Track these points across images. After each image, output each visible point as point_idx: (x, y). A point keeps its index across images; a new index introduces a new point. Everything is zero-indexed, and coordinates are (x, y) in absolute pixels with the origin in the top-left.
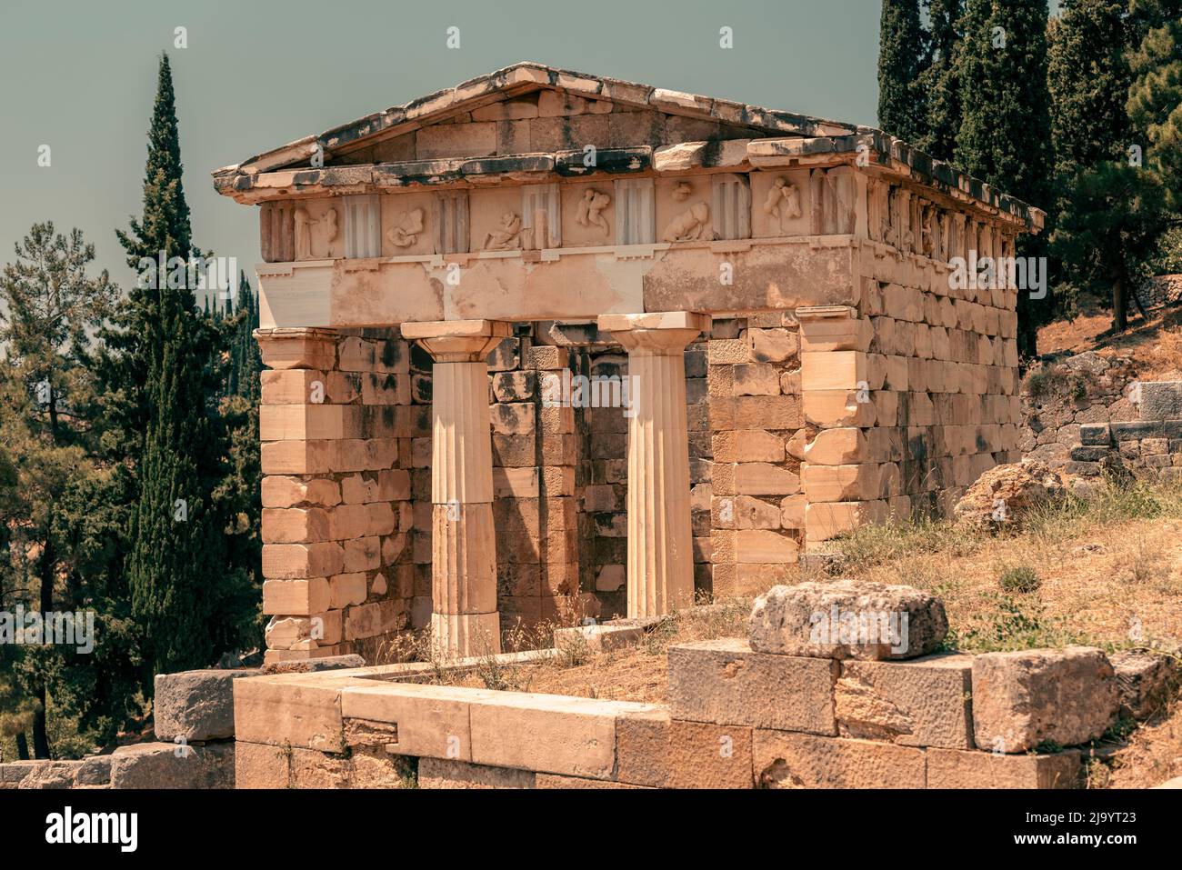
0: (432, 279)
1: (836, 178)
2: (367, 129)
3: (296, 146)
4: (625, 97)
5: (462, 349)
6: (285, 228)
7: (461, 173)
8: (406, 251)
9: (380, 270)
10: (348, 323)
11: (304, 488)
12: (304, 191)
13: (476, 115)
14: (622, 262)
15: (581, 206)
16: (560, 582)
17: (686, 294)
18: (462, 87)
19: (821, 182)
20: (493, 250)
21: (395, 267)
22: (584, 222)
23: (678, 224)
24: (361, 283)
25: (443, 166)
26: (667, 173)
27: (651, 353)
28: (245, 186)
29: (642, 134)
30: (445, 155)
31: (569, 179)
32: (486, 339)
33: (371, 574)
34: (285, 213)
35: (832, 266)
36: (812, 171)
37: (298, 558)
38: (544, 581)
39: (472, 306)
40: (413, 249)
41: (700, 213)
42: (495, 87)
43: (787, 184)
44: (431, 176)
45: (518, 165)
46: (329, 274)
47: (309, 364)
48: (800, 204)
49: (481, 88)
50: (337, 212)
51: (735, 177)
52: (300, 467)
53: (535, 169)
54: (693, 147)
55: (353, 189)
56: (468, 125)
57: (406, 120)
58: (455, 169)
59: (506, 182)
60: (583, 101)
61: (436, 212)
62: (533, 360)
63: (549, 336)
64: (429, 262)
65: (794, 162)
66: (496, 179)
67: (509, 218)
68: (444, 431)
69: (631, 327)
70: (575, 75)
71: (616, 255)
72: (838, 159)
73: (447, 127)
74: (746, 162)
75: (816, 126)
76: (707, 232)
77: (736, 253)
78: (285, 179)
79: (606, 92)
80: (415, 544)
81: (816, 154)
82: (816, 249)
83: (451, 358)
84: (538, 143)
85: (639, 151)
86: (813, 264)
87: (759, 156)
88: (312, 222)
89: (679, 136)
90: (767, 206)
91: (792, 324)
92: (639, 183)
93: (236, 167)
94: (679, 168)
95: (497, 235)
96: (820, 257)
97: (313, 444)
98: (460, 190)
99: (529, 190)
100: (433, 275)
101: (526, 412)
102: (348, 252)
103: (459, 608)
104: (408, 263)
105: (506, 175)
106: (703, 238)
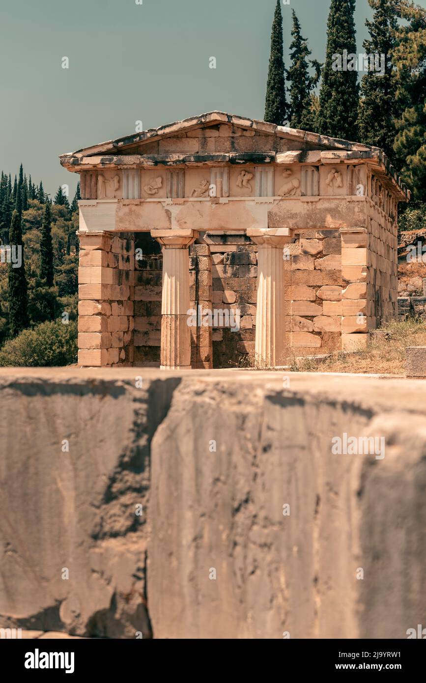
0: (166, 210)
1: (359, 170)
2: (138, 138)
3: (102, 145)
4: (264, 129)
5: (180, 243)
6: (93, 183)
7: (184, 161)
8: (153, 196)
9: (140, 205)
10: (124, 229)
11: (100, 306)
12: (106, 166)
13: (189, 134)
14: (258, 204)
15: (239, 179)
16: (206, 355)
17: (288, 220)
18: (185, 121)
19: (353, 171)
20: (197, 197)
21: (148, 203)
22: (240, 185)
23: (285, 188)
24: (131, 211)
25: (175, 157)
26: (282, 164)
27: (270, 247)
28: (76, 162)
29: (269, 146)
30: (174, 152)
31: (233, 166)
32: (191, 238)
33: (120, 349)
34: (93, 176)
35: (356, 209)
36: (348, 166)
37: (97, 339)
38: (198, 355)
39: (185, 223)
40: (156, 195)
41: (296, 183)
42: (201, 122)
43: (337, 172)
44: (169, 162)
45: (211, 158)
46: (115, 206)
47: (103, 248)
48: (342, 181)
49: (194, 122)
50: (119, 177)
51: (312, 167)
52: (98, 296)
53: (220, 160)
54: (295, 153)
55: (130, 166)
56: (185, 139)
57: (157, 135)
58: (181, 159)
59: (205, 166)
60: (241, 130)
61: (168, 179)
62: (195, 251)
63: (203, 240)
64: (165, 202)
65: (342, 162)
66: (200, 164)
67: (204, 182)
68: (170, 280)
69: (262, 234)
70: (240, 118)
71: (256, 201)
72: (362, 161)
73: (175, 139)
74: (319, 161)
75: (353, 146)
76: (298, 192)
77: (312, 202)
78: (97, 160)
79: (254, 126)
80: (135, 337)
81: (352, 158)
82: (349, 202)
83: (174, 247)
84: (219, 148)
85: (270, 154)
86: (348, 208)
87: (326, 158)
88: (106, 181)
89: (286, 148)
90: (327, 181)
91: (321, 237)
92: (267, 168)
93: (71, 154)
94: (288, 163)
95: (199, 191)
96: (351, 205)
97: (104, 286)
98: (182, 169)
99: (214, 170)
100: (167, 208)
101: (191, 275)
102: (124, 195)
103: (175, 363)
104: (154, 202)
105: (206, 162)
106: (297, 195)
